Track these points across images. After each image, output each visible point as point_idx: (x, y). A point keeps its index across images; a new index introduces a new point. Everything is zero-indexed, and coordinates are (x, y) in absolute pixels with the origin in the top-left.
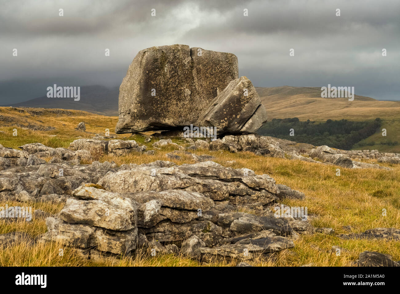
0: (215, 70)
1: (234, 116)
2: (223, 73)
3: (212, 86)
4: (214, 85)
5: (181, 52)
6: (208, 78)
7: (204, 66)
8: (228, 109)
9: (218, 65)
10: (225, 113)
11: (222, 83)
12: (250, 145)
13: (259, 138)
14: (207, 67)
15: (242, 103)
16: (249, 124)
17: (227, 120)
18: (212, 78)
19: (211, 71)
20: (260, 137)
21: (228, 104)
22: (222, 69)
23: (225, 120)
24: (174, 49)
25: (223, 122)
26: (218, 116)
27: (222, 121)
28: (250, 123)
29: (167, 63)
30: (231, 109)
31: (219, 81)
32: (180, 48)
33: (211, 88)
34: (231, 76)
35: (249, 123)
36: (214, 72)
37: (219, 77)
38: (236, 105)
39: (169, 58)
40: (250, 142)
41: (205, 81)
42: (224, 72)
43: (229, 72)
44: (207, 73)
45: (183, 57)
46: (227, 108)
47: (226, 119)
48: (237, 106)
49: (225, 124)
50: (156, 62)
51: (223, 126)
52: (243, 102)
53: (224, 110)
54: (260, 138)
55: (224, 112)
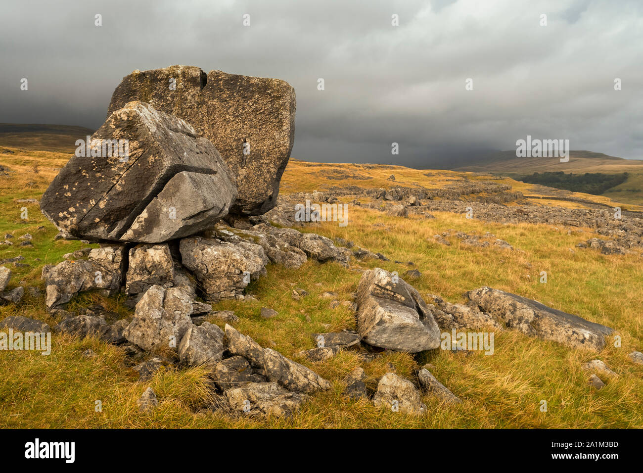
0: (243, 109)
1: (93, 202)
2: (259, 114)
3: (236, 136)
4: (240, 135)
5: (181, 78)
6: (228, 122)
7: (222, 102)
8: (76, 184)
9: (251, 99)
10: (69, 194)
11: (256, 131)
12: (150, 273)
13: (200, 252)
14: (228, 103)
15: (113, 169)
16: (141, 222)
17: (75, 212)
18: (238, 122)
19: (236, 110)
20: (204, 249)
21: (74, 171)
22: (257, 107)
23: (69, 213)
24: (167, 72)
25: (65, 218)
26: (51, 203)
27: (61, 215)
28: (143, 219)
29: (153, 96)
30: (83, 185)
31: (251, 127)
32: (179, 72)
33: (235, 140)
34: (275, 118)
35: (141, 219)
36: (241, 111)
37: (251, 120)
38: (99, 175)
39: (157, 88)
40: (148, 266)
41: (223, 127)
42: (262, 111)
43: (271, 112)
44: (228, 113)
45: (185, 86)
46: (74, 183)
47: (72, 209)
48: (100, 177)
49: (69, 222)
50: (132, 95)
51: (66, 226)
52: (115, 166)
53: (66, 187)
54: (205, 251)
55: (66, 191)
